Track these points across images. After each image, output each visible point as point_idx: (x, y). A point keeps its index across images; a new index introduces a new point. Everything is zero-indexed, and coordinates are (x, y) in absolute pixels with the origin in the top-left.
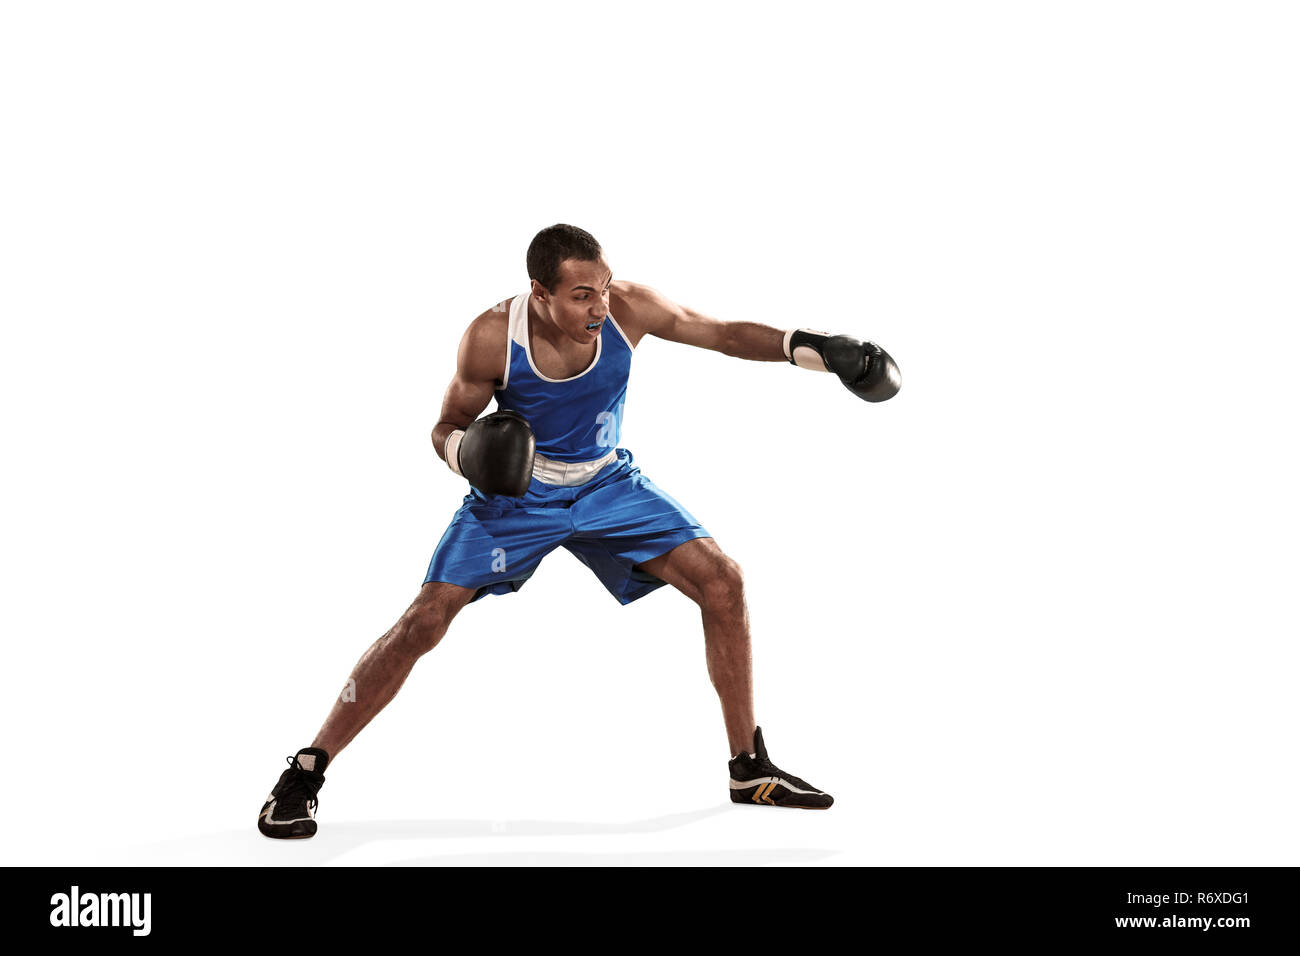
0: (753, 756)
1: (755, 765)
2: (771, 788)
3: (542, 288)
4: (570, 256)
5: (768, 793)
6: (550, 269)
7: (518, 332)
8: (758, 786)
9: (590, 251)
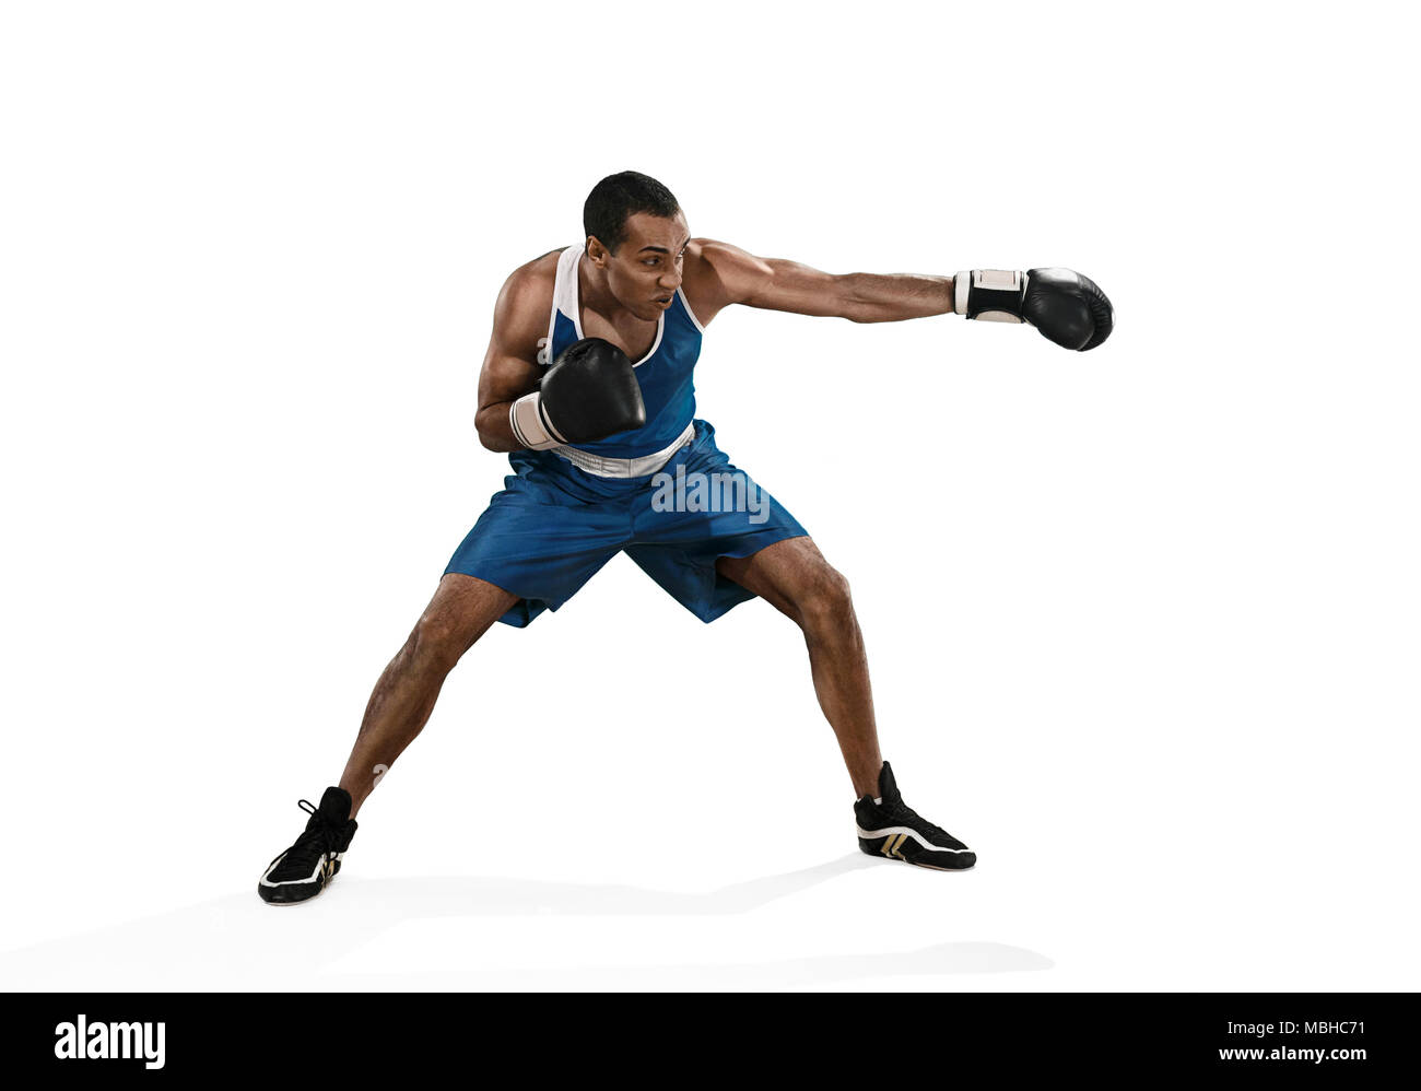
0: (878, 801)
1: (882, 812)
2: (902, 840)
3: (601, 247)
4: (640, 209)
5: (897, 846)
6: (614, 224)
7: (566, 299)
8: (887, 837)
9: (665, 206)
